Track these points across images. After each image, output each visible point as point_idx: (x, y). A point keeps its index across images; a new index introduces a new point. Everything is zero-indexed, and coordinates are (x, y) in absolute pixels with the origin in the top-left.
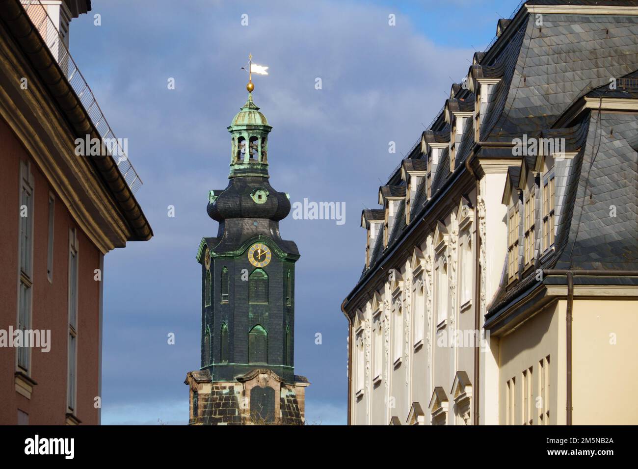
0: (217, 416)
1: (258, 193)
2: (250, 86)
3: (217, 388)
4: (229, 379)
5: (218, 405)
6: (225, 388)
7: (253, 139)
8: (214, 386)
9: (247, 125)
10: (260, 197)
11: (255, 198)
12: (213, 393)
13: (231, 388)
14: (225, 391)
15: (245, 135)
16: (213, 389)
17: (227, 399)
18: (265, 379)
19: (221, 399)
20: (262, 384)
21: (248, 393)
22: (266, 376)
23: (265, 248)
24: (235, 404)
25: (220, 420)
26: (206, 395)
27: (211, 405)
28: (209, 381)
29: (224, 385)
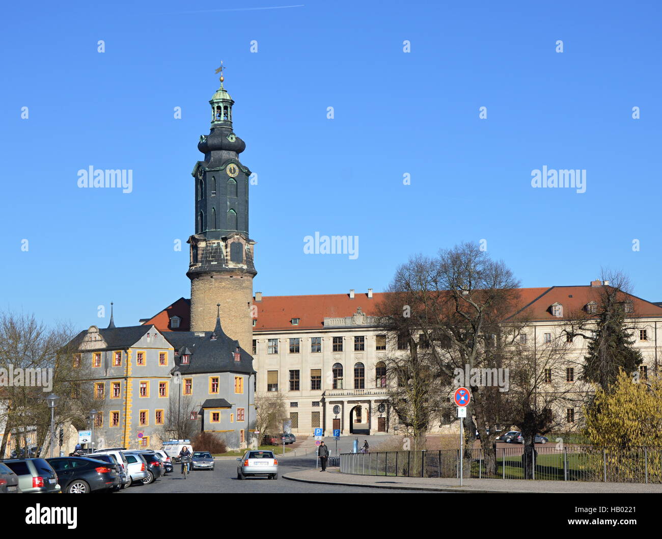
0: (211, 259)
1: (231, 136)
2: (222, 78)
3: (210, 243)
4: (217, 238)
5: (211, 253)
6: (214, 243)
7: (226, 108)
8: (208, 242)
9: (223, 99)
10: (232, 138)
11: (229, 139)
12: (207, 246)
13: (218, 243)
14: (214, 245)
15: (221, 105)
16: (207, 244)
17: (216, 249)
18: (237, 238)
19: (212, 249)
20: (236, 241)
21: (229, 245)
22: (238, 236)
23: (235, 166)
24: (221, 252)
25: (212, 261)
26: (202, 248)
27: (206, 253)
28: (205, 240)
29: (213, 242)
